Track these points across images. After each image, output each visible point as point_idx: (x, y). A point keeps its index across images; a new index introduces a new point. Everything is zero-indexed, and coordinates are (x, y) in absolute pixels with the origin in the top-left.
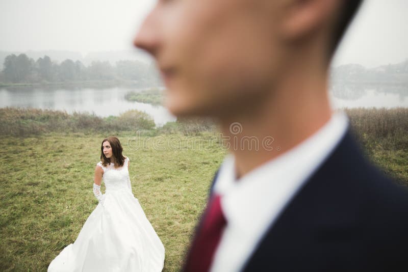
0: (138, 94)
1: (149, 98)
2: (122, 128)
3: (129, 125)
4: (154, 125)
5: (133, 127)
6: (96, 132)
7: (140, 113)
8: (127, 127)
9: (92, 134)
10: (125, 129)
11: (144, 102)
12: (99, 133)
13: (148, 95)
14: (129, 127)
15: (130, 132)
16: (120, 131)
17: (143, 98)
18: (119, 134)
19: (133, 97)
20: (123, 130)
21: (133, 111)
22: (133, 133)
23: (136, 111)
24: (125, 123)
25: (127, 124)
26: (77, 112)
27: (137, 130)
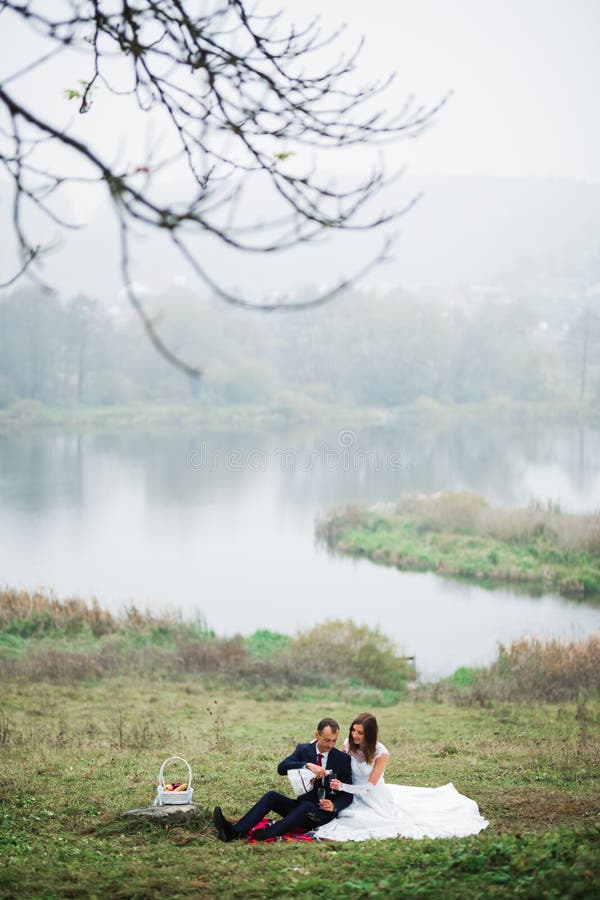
0: (380, 524)
1: (423, 550)
2: (301, 679)
3: (323, 670)
4: (413, 677)
5: (334, 676)
6: (232, 684)
7: (360, 633)
8: (315, 676)
9: (222, 688)
10: (310, 682)
11: (400, 567)
12: (240, 689)
13: (424, 529)
14: (324, 676)
15: (324, 690)
16: (296, 687)
17: (399, 548)
18: (294, 693)
19: (355, 536)
20: (304, 684)
21: (338, 625)
22: (333, 693)
23: (351, 624)
24: (312, 663)
25: (316, 667)
26: (142, 611)
27: (346, 687)
